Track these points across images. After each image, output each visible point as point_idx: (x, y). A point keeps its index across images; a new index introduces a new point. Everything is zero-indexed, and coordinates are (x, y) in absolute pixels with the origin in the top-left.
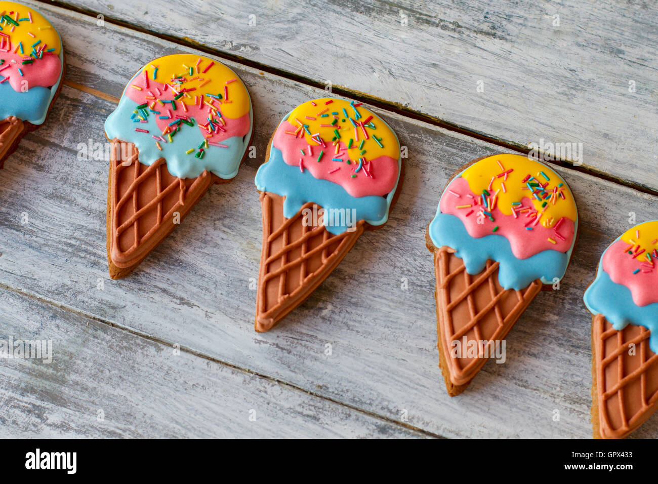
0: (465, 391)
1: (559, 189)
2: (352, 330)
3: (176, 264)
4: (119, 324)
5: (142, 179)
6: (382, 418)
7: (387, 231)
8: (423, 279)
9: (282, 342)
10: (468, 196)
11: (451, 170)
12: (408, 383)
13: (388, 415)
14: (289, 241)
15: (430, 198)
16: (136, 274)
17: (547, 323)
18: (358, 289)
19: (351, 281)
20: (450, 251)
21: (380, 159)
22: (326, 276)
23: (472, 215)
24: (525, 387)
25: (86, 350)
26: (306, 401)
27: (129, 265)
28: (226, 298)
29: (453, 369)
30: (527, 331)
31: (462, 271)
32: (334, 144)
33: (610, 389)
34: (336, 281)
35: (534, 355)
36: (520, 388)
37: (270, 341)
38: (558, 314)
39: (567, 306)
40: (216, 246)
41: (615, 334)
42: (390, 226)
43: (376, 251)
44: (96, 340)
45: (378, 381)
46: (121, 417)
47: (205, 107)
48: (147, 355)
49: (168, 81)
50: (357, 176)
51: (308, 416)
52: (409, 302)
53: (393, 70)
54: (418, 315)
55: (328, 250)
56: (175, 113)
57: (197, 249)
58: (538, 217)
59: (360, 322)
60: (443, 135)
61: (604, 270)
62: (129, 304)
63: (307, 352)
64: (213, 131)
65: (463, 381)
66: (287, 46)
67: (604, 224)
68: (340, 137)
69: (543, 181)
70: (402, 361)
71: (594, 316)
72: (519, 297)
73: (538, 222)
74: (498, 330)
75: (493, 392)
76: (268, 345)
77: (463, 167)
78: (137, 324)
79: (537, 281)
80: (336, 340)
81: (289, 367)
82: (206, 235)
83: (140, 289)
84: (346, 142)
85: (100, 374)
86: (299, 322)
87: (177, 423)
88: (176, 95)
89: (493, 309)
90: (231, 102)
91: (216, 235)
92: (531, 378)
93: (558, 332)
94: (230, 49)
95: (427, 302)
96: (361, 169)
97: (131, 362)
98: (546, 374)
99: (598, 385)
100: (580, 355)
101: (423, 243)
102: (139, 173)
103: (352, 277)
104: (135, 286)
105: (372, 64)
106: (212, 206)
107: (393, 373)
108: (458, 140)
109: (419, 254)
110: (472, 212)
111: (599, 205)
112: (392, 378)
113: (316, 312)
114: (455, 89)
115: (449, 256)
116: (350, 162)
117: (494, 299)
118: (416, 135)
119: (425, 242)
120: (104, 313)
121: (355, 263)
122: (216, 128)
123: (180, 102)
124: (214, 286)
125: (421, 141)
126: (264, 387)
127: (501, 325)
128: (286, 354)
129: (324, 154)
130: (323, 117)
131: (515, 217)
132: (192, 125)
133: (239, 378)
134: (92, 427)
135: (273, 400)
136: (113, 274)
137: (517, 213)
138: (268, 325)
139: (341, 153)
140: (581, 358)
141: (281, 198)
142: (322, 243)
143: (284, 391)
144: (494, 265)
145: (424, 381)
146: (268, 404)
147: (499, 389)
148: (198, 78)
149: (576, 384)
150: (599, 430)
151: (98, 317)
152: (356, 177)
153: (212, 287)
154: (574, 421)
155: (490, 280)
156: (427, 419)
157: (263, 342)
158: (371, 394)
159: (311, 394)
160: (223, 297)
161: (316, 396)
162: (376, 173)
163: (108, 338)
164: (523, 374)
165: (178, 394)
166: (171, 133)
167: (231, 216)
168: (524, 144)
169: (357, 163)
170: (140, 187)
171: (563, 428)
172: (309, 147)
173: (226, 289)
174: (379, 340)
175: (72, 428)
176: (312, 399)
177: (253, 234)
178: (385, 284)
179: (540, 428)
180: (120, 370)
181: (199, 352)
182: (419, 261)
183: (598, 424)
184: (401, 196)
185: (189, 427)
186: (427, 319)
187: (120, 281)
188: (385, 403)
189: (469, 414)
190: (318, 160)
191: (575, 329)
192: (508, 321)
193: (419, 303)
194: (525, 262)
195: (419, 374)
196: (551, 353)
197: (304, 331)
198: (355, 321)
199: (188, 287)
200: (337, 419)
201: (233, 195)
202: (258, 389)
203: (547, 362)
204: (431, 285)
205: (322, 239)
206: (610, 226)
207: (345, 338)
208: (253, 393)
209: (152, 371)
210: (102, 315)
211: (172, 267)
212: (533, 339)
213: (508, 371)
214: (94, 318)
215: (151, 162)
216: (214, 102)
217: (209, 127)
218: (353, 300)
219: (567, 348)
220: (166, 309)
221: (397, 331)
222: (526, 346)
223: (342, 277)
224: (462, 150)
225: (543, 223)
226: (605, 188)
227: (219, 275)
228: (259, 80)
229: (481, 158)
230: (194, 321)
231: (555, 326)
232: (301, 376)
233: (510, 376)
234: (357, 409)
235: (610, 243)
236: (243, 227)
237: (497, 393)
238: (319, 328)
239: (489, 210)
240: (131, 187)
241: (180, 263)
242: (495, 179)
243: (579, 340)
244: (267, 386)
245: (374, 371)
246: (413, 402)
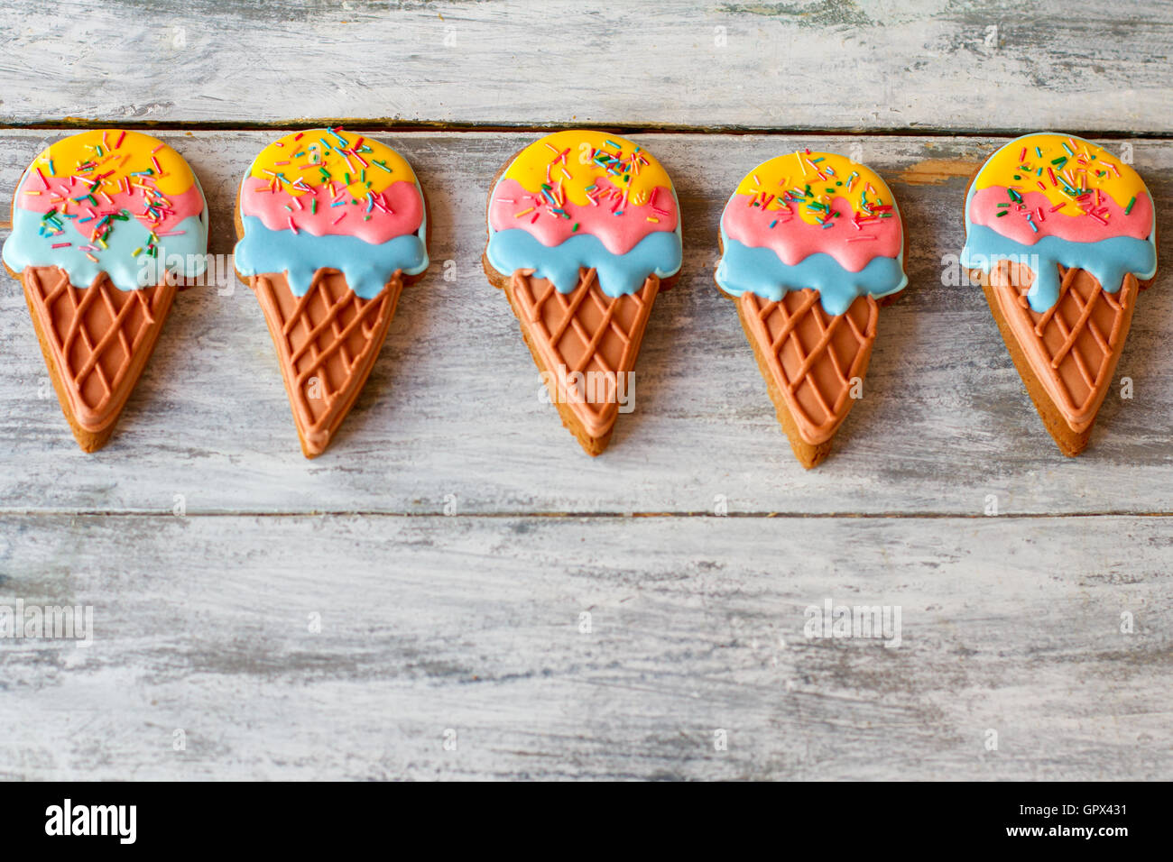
0: (609, 447)
1: (638, 155)
2: (433, 417)
3: (166, 409)
4: (117, 510)
5: (85, 305)
6: (513, 515)
7: (431, 281)
8: (500, 325)
9: (347, 462)
10: (525, 197)
11: (486, 180)
12: (531, 460)
13: (520, 508)
14: (312, 326)
15: (472, 222)
16: (116, 438)
17: (681, 331)
18: (420, 364)
19: (408, 357)
20: (527, 273)
21: (393, 187)
22: (373, 361)
23: (538, 220)
24: (682, 417)
25: (84, 557)
26: (407, 526)
27: (105, 425)
28: (250, 431)
29: (586, 416)
30: (660, 347)
31: (552, 293)
32: (325, 187)
33: (794, 379)
34: (389, 364)
35: (679, 375)
36: (677, 420)
37: (330, 465)
38: (691, 314)
39: (698, 301)
40: (211, 369)
41: (775, 308)
42: (433, 273)
43: (426, 310)
44: (93, 540)
45: (491, 470)
46: (166, 627)
47: (136, 191)
48: (171, 537)
49: (73, 172)
50: (371, 217)
51: (417, 543)
52: (495, 360)
53: (362, 79)
54: (511, 372)
55: (369, 319)
56: (98, 211)
57: (187, 381)
58: (625, 194)
59: (438, 404)
60: (459, 140)
61: (730, 238)
62: (121, 481)
63: (383, 464)
64: (158, 218)
65: (604, 429)
66: (209, 89)
67: (707, 187)
68: (330, 175)
69: (613, 150)
70: (512, 436)
71: (739, 298)
72: (637, 301)
73: (627, 202)
74: (625, 350)
75: (644, 437)
76: (329, 472)
77: (500, 171)
78: (141, 502)
79: (652, 276)
80: (417, 436)
81: (367, 490)
82: (192, 359)
83: (128, 456)
84: (340, 178)
85: (115, 581)
86: (358, 430)
87: (246, 609)
88: (91, 186)
89: (609, 327)
90: (168, 174)
91: (204, 355)
92: (686, 404)
93: (699, 337)
94: (134, 115)
95: (516, 352)
96: (374, 206)
97: (152, 552)
98: (704, 393)
99: (777, 381)
100: (737, 355)
101: (485, 280)
102: (78, 300)
103: (406, 352)
104: (120, 454)
105: (332, 80)
106: (185, 320)
107: (507, 455)
108: (480, 140)
109: (483, 296)
110: (538, 215)
111: (691, 166)
112: (508, 461)
113: (377, 411)
114: (452, 79)
115: (527, 280)
116: (356, 202)
117: (606, 314)
118: (424, 151)
119: (487, 279)
120: (91, 502)
121: (404, 333)
122: (161, 212)
123: (101, 194)
124: (228, 420)
125: (434, 155)
126: (344, 526)
127: (627, 343)
128: (357, 476)
129: (317, 203)
130: (299, 156)
131: (595, 204)
132: (126, 218)
133: (306, 526)
134: (131, 652)
135: (363, 538)
136: (86, 444)
137: (596, 199)
138: (323, 441)
139: (340, 194)
140: (741, 360)
141: (281, 276)
142: (356, 314)
143: (373, 523)
144: (590, 273)
145: (550, 451)
146: (357, 545)
147: (651, 431)
148: (112, 156)
149: (746, 393)
150: (798, 434)
151: (84, 510)
152: (370, 219)
153: (225, 423)
154: (761, 439)
155: (592, 293)
156: (573, 497)
157: (321, 470)
158: (487, 489)
159: (409, 515)
160: (246, 430)
161: (416, 515)
162: (393, 206)
163: (109, 531)
164: (675, 402)
165: (232, 572)
166: (103, 237)
167: (217, 325)
168: (567, 121)
169: (366, 201)
170: (85, 318)
171: (750, 453)
172: (295, 200)
173: (245, 418)
174: (472, 419)
175: (104, 664)
176: (413, 521)
177: (255, 338)
178: (452, 347)
179: (720, 461)
180: (141, 567)
181: (239, 510)
182: (487, 305)
183: (795, 428)
184: (434, 231)
185: (264, 608)
186: (524, 373)
187: (98, 454)
188: (511, 495)
189: (624, 473)
190: (313, 212)
191: (719, 327)
192: (635, 335)
193: (507, 356)
194: (628, 256)
195: (540, 445)
196: (699, 365)
197: (370, 440)
198: (432, 405)
199: (193, 432)
200: (455, 534)
201: (209, 297)
202: (336, 531)
203: (699, 378)
204: (514, 330)
205: (355, 309)
206: (716, 187)
207: (426, 432)
208: (332, 538)
209: (185, 555)
210: (89, 506)
211: (162, 414)
212: (670, 355)
213: (654, 405)
214: (79, 514)
215: (88, 282)
216: (144, 180)
217: (150, 214)
218: (419, 380)
219: (717, 352)
220: (173, 469)
221: (492, 400)
222: (664, 367)
223: (394, 355)
224: (489, 151)
225: (634, 201)
226: (691, 143)
227: (229, 404)
228: (189, 143)
229: (518, 153)
230: (218, 473)
231: (692, 331)
232: (388, 496)
233: (659, 410)
234: (476, 515)
235: (723, 208)
236: (237, 334)
237: (650, 436)
238: (387, 429)
239: (559, 206)
240: (74, 320)
241: (169, 406)
242: (551, 167)
243: (729, 337)
244: (346, 523)
245: (481, 459)
246: (545, 482)
